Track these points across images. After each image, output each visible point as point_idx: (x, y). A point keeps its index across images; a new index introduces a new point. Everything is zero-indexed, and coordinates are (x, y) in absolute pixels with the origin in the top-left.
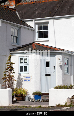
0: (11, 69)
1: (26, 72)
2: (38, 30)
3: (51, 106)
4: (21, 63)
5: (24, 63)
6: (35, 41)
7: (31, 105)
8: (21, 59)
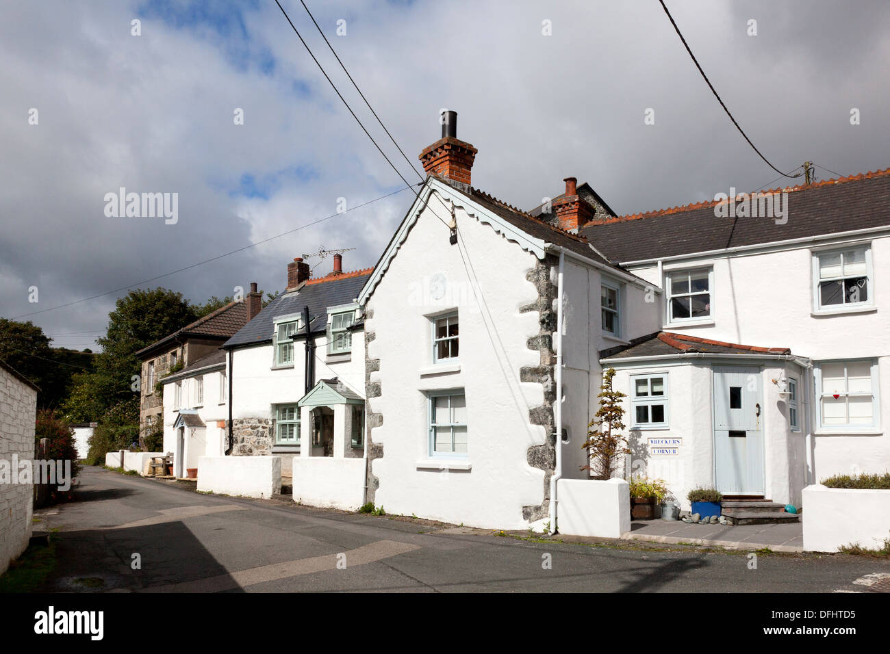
0: (612, 413)
1: (658, 425)
2: (672, 294)
3: (815, 552)
4: (638, 394)
5: (650, 394)
6: (664, 327)
7: (718, 543)
8: (640, 382)
